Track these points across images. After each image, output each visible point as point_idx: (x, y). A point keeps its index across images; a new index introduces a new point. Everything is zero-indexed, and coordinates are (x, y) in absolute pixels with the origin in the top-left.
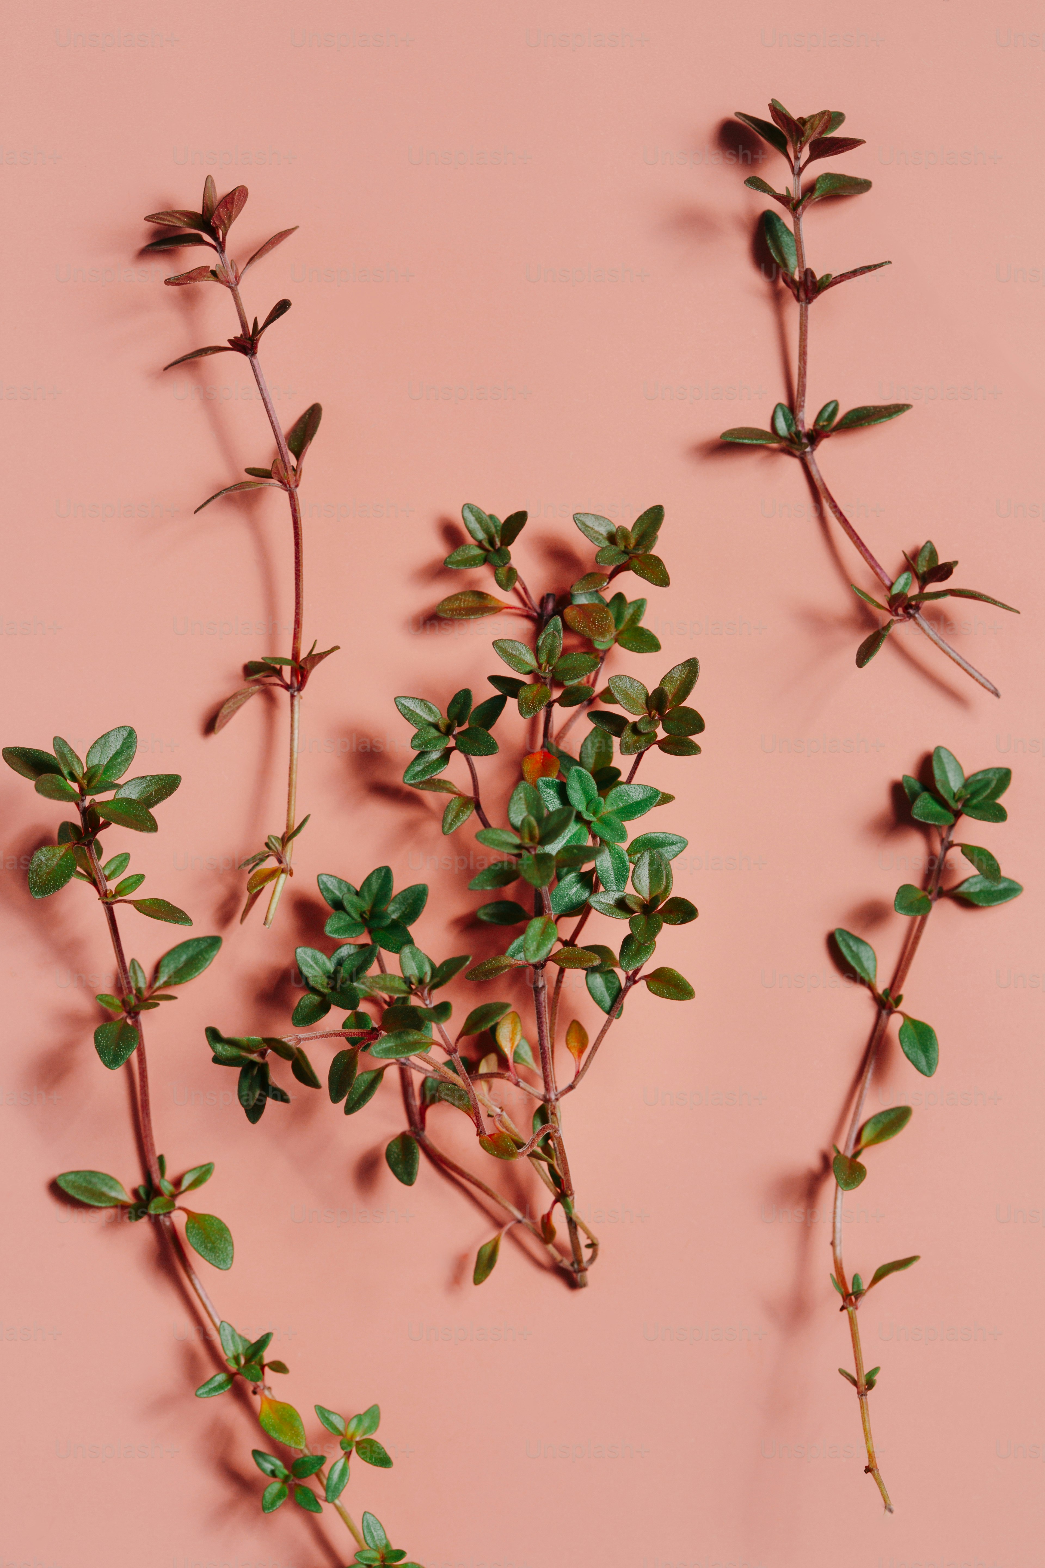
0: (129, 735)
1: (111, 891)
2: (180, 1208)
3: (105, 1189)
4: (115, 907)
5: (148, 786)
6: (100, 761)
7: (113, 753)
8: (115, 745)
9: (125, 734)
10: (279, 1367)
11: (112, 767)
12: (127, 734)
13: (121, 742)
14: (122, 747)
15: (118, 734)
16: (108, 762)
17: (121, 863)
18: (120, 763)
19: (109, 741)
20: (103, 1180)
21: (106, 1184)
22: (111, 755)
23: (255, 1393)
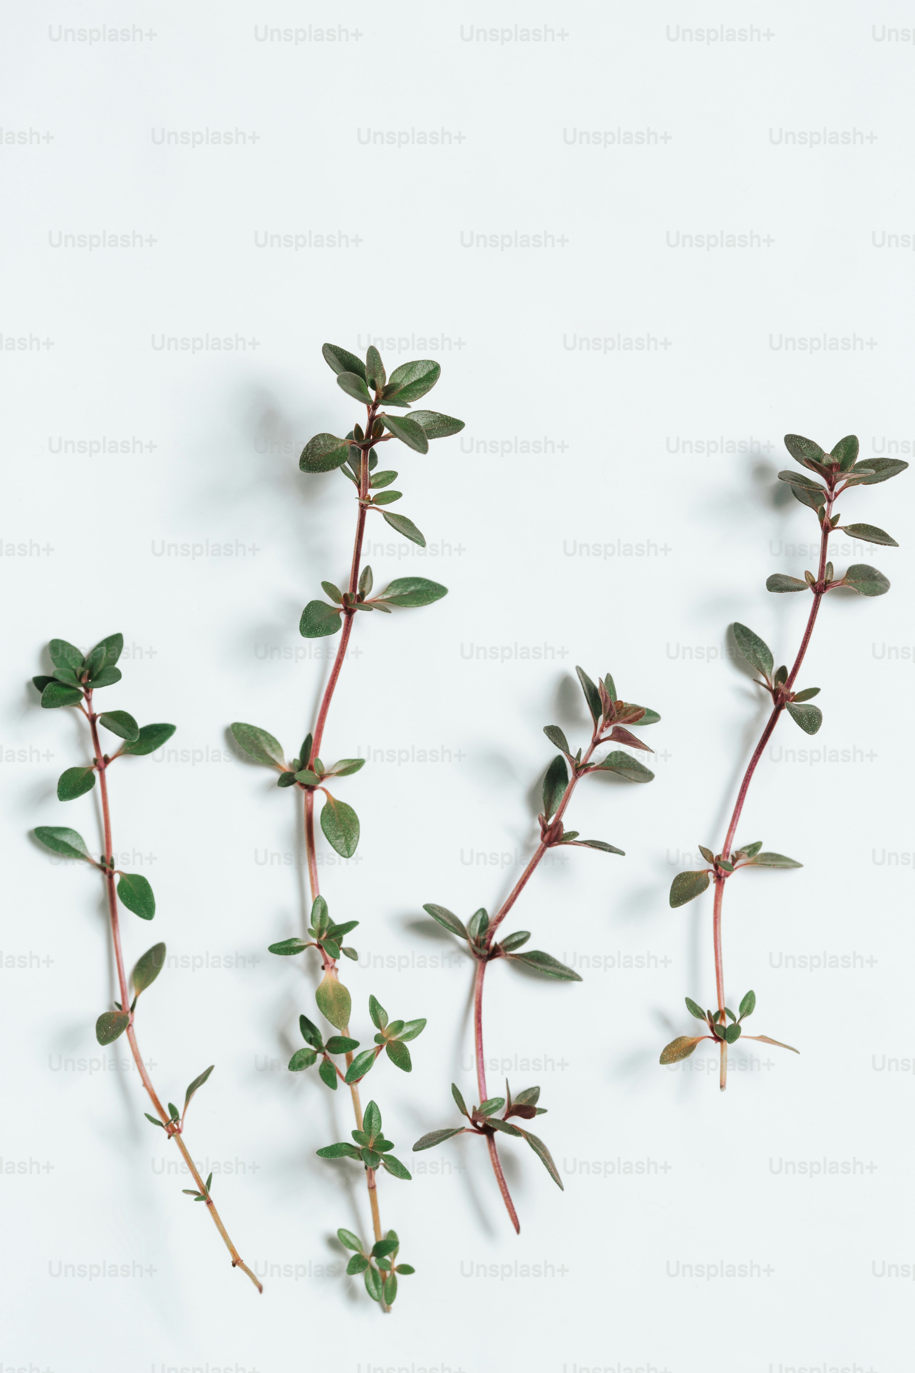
0: (434, 369)
1: (369, 497)
2: (324, 789)
3: (268, 750)
4: (369, 512)
5: (435, 422)
6: (402, 381)
7: (416, 379)
8: (419, 374)
9: (432, 368)
10: (352, 954)
11: (410, 391)
12: (433, 368)
13: (425, 373)
14: (424, 377)
15: (425, 365)
16: (408, 385)
17: (388, 478)
18: (417, 390)
19: (415, 368)
20: (270, 741)
21: (271, 745)
22: (413, 381)
23: (323, 968)
